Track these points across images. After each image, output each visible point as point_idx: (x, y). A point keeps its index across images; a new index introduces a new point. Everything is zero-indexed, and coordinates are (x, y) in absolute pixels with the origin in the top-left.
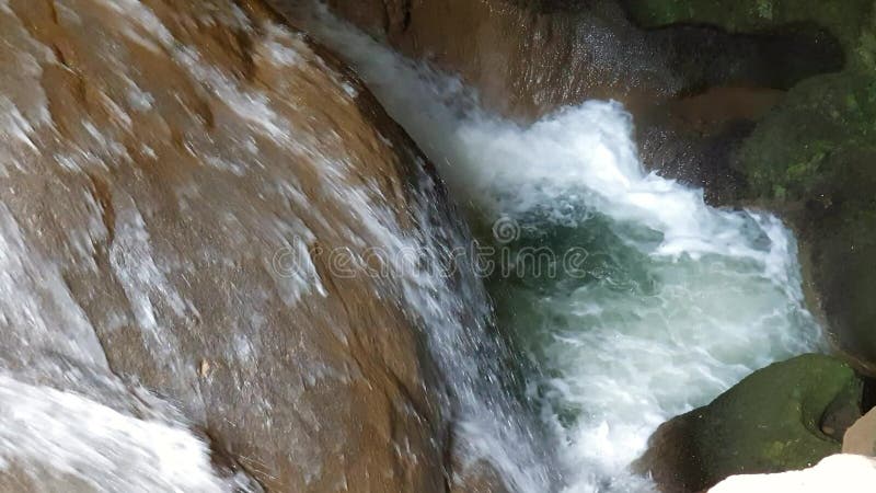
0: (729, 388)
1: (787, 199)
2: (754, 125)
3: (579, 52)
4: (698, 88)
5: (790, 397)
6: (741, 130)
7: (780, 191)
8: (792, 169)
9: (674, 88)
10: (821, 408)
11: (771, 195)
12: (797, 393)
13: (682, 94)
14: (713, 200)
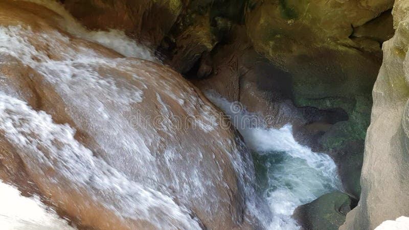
0: (314, 200)
1: (333, 152)
2: (324, 133)
3: (281, 112)
4: (311, 123)
5: (332, 202)
6: (322, 133)
7: (331, 149)
8: (334, 144)
9: (305, 122)
10: (340, 206)
11: (328, 150)
12: (334, 202)
13: (306, 124)
14: (313, 151)
